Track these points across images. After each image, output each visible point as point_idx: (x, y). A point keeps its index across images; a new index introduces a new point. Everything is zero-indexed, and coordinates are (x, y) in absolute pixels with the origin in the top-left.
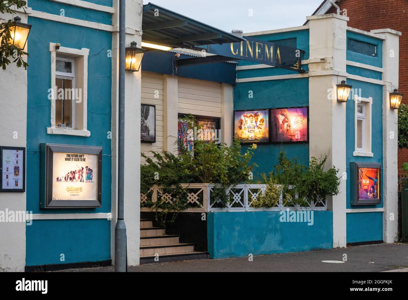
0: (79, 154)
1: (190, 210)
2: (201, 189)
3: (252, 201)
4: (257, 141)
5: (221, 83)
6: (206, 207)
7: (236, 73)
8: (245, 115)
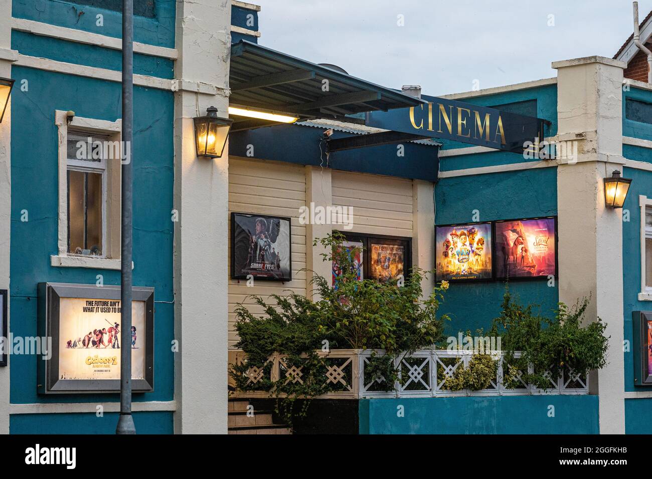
0: (110, 301)
1: (331, 395)
2: (349, 358)
3: (444, 379)
4: (472, 277)
5: (412, 180)
6: (357, 390)
7: (439, 162)
8: (454, 232)
